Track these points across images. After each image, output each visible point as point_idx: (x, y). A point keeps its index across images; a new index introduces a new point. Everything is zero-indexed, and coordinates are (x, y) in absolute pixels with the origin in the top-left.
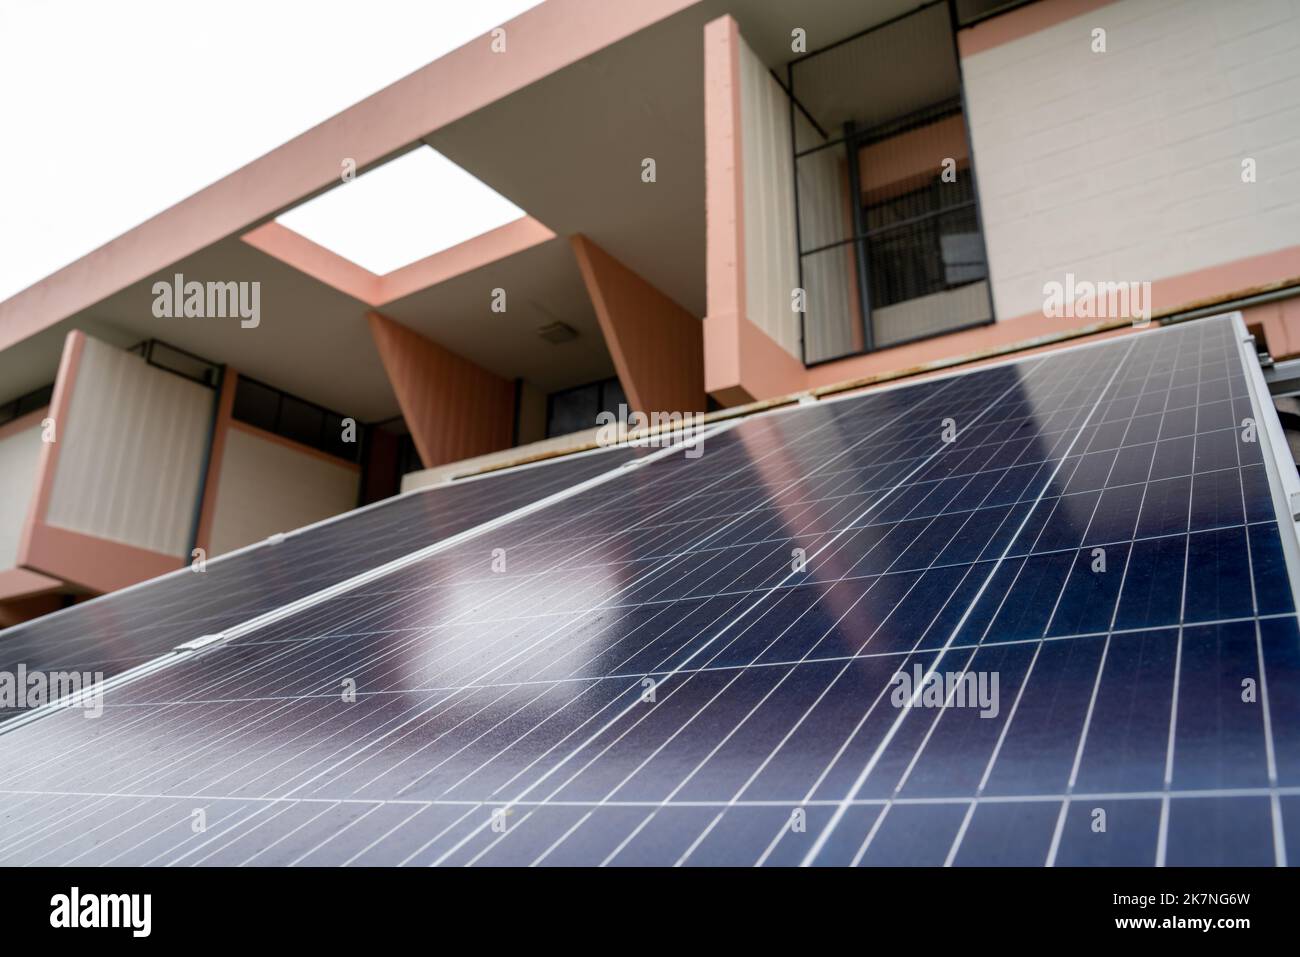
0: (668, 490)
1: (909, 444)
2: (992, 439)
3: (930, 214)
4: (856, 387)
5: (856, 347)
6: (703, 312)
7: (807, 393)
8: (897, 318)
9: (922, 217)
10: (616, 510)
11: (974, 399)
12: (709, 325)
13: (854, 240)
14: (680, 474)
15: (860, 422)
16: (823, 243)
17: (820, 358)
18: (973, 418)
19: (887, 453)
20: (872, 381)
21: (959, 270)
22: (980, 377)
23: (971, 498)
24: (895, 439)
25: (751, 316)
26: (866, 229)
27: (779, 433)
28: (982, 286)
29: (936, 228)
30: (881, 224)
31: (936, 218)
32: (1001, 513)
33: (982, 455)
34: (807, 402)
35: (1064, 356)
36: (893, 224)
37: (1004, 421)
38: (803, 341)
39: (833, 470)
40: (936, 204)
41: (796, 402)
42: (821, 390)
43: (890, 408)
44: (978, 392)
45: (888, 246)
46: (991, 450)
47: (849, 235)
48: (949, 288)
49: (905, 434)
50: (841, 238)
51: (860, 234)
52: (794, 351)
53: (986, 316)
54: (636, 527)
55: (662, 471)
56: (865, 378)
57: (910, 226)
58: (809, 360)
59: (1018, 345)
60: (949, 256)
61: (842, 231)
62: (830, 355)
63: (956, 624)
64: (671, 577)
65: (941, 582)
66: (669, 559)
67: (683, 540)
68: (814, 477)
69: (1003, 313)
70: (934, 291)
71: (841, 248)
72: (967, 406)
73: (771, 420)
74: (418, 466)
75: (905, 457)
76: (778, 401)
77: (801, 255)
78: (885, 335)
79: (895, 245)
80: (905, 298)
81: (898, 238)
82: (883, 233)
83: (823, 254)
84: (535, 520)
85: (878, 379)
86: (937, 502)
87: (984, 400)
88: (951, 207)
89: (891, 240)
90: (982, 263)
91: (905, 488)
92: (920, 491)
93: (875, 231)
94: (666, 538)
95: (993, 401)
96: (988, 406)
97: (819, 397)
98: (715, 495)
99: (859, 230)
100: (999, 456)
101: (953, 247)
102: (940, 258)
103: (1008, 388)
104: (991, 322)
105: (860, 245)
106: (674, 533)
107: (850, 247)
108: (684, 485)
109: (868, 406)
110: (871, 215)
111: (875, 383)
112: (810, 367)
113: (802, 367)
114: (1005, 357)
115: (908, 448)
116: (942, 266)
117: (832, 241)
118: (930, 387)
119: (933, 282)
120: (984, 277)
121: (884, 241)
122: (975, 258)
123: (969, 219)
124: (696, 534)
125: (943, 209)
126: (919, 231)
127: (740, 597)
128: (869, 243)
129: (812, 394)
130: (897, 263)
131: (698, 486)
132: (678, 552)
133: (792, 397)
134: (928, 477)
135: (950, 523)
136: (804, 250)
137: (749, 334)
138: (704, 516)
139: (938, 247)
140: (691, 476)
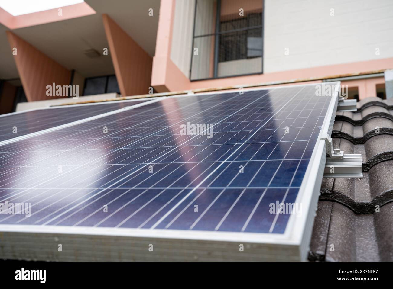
0: (141, 118)
1: (224, 111)
2: (250, 113)
3: (245, 28)
4: (209, 91)
5: (210, 76)
6: (154, 54)
7: (191, 91)
8: (227, 67)
9: (242, 29)
10: (123, 122)
11: (247, 100)
12: (156, 60)
13: (215, 35)
14: (146, 113)
15: (209, 103)
16: (203, 34)
17: (196, 78)
18: (246, 105)
19: (216, 113)
20: (215, 89)
21: (253, 51)
22: (251, 93)
23: (239, 128)
24: (220, 109)
25: (172, 58)
26: (220, 31)
27: (177, 104)
28: (259, 59)
29: (247, 34)
30: (226, 29)
31: (247, 30)
32: (247, 133)
33: (245, 117)
34: (191, 94)
35: (280, 89)
36: (231, 30)
37: (255, 108)
38: (190, 71)
39: (199, 116)
40: (248, 25)
41: (187, 93)
42: (196, 91)
43: (219, 99)
44: (249, 98)
45: (228, 39)
46: (248, 116)
47: (213, 32)
48: (248, 58)
49: (222, 108)
50: (210, 33)
51: (218, 32)
52: (187, 74)
53: (260, 71)
54: (132, 128)
55: (139, 111)
56: (212, 88)
57: (237, 32)
58: (192, 79)
59: (267, 84)
60: (250, 46)
61: (211, 30)
62: (200, 78)
63: (228, 157)
64: (146, 142)
65: (226, 147)
66: (144, 137)
67: (148, 132)
68: (192, 118)
69: (266, 71)
70: (242, 58)
71: (210, 37)
72: (244, 102)
73: (175, 99)
74: (25, 100)
75: (222, 115)
76: (180, 92)
77: (194, 37)
78: (222, 73)
79: (230, 39)
80: (231, 59)
81: (232, 36)
82: (226, 34)
83: (203, 38)
84: (93, 123)
85: (217, 89)
86: (229, 128)
87: (251, 100)
88: (253, 27)
89: (229, 36)
90: (261, 50)
91: (220, 124)
92: (225, 125)
93: (223, 32)
94: (143, 131)
95: (253, 101)
96: (251, 102)
97: (195, 93)
98: (158, 120)
99: (217, 31)
100: (250, 118)
101: (252, 42)
102: (246, 46)
103: (259, 97)
104: (261, 73)
105: (217, 37)
106: (145, 130)
107: (213, 37)
108: (147, 116)
109: (212, 98)
110: (223, 26)
111: (216, 90)
112: (192, 81)
113: (189, 81)
114: (261, 87)
115: (223, 112)
116: (247, 49)
117: (207, 33)
118: (234, 94)
119: (242, 55)
120: (261, 56)
121: (226, 36)
122: (260, 48)
123: (259, 33)
124: (152, 131)
125: (250, 28)
126: (240, 35)
127: (168, 148)
128: (221, 37)
129: (193, 91)
130: (230, 45)
131: (152, 117)
132: (148, 135)
133: (185, 92)
134: (228, 121)
135: (232, 134)
136: (196, 35)
137: (170, 65)
138: (155, 126)
139: (246, 42)
140: (149, 114)
